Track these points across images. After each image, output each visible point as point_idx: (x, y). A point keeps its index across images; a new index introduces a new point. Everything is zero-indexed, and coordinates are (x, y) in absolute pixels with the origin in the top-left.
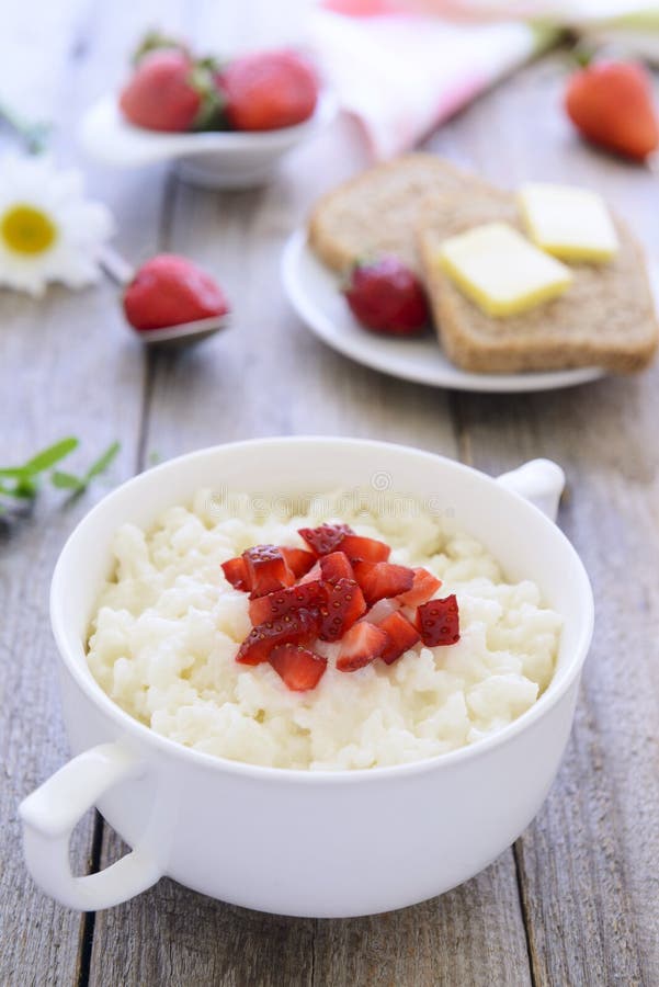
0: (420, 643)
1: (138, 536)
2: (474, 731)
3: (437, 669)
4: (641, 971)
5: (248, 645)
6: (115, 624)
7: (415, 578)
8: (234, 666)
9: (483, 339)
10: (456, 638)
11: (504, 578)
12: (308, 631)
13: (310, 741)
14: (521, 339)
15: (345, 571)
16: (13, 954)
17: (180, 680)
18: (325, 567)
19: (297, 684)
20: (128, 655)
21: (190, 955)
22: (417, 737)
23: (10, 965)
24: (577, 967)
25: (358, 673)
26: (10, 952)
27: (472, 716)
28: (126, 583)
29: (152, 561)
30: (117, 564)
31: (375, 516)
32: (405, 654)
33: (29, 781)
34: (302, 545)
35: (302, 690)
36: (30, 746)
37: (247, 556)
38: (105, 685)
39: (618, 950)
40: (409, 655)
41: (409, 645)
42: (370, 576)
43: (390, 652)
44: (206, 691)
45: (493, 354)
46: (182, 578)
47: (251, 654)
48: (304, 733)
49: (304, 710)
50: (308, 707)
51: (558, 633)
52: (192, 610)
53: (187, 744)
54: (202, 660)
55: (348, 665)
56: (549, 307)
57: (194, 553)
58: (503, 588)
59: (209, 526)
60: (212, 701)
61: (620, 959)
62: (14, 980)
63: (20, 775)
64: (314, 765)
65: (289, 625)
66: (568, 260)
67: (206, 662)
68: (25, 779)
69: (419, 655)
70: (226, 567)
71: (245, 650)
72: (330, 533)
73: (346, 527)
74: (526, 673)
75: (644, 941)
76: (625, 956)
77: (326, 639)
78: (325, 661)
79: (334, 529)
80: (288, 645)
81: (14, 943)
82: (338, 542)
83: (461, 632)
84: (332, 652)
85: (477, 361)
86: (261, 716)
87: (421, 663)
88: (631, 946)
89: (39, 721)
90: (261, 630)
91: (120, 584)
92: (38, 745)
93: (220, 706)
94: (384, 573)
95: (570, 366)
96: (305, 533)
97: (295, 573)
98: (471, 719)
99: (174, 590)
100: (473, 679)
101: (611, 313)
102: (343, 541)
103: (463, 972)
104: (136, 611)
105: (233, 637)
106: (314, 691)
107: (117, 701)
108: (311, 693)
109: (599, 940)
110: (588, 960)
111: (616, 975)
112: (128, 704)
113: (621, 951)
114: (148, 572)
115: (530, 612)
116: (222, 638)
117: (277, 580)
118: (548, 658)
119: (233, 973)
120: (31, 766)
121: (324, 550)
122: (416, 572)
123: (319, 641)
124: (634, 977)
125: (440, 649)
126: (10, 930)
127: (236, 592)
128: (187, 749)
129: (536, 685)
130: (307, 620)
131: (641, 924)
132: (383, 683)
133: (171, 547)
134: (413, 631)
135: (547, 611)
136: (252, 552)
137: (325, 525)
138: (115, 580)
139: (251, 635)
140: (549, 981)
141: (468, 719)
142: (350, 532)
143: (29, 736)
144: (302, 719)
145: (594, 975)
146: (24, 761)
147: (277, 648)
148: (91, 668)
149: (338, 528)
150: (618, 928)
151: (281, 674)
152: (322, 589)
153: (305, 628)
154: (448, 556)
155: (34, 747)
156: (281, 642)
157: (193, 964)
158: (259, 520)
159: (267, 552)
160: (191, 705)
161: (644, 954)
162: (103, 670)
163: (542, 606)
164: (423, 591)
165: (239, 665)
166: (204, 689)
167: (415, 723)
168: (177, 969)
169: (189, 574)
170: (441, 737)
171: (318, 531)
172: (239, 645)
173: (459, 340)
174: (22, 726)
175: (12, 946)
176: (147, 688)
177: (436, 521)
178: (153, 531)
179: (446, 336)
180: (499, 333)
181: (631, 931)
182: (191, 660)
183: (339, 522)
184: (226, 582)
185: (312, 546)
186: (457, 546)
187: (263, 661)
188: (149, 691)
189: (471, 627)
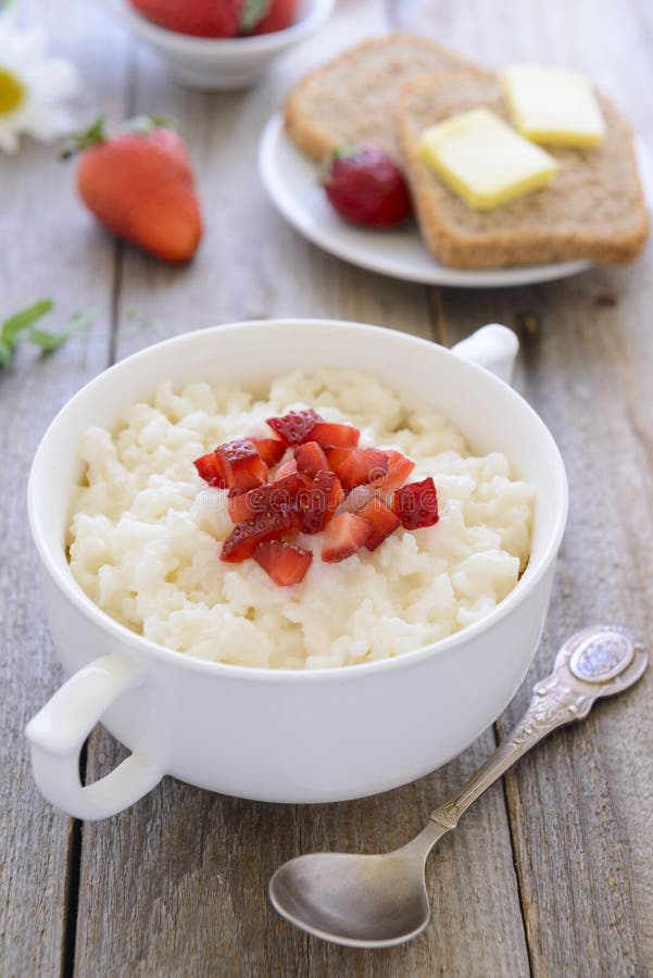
0: (401, 528)
1: (104, 437)
2: (463, 613)
3: (419, 552)
4: (609, 789)
5: (231, 544)
6: (93, 529)
7: (389, 461)
8: (219, 565)
9: (465, 234)
10: (435, 519)
11: (470, 450)
12: (291, 526)
13: (302, 634)
14: (504, 234)
15: (320, 462)
16: (10, 794)
17: (167, 584)
18: (299, 458)
19: (284, 579)
20: (111, 563)
21: (179, 788)
22: (408, 622)
23: (8, 804)
24: (548, 787)
25: (343, 564)
26: (7, 791)
27: (459, 596)
28: (98, 487)
29: (121, 461)
30: (87, 467)
31: (335, 395)
32: (387, 540)
33: (19, 626)
34: (270, 434)
35: (289, 585)
36: (18, 593)
37: (221, 454)
38: (92, 593)
39: (587, 770)
40: (391, 541)
41: (391, 530)
42: (344, 465)
43: (373, 539)
44: (193, 593)
45: (476, 249)
46: (155, 478)
47: (234, 553)
48: (295, 627)
49: (293, 604)
50: (296, 601)
51: (532, 504)
52: (171, 512)
53: (181, 650)
54: (187, 562)
55: (333, 556)
56: (534, 198)
57: (163, 450)
58: (472, 461)
59: (174, 420)
60: (202, 604)
61: (588, 778)
62: (13, 818)
63: (10, 621)
64: (311, 659)
65: (271, 522)
66: (550, 146)
67: (189, 563)
68: (15, 625)
69: (401, 539)
70: (200, 464)
71: (229, 550)
72: (298, 420)
73: (312, 411)
74: (504, 547)
75: (612, 760)
76: (594, 775)
77: (309, 532)
78: (310, 555)
79: (301, 416)
80: (272, 541)
81: (11, 781)
82: (309, 430)
83: (440, 513)
84: (316, 544)
85: (459, 257)
86: (251, 614)
87: (404, 547)
88: (600, 766)
89: (26, 568)
90: (244, 529)
91: (93, 488)
92: (27, 591)
93: (211, 607)
94: (359, 461)
95: (556, 260)
96: (273, 423)
97: (267, 463)
98: (458, 599)
99: (147, 491)
100: (454, 559)
101: (597, 203)
102: (314, 429)
103: (440, 795)
104: (113, 515)
105: (213, 535)
106: (301, 584)
107: (104, 609)
108: (298, 586)
109: (568, 760)
110: (558, 780)
111: (586, 794)
112: (115, 611)
113: (590, 770)
114: (118, 473)
115: (502, 485)
116: (205, 538)
117: (253, 476)
118: (525, 529)
119: (221, 804)
120: (20, 612)
121: (294, 439)
122: (388, 455)
123: (301, 534)
124: (603, 796)
125: (421, 531)
126: (7, 770)
127: (213, 489)
128: (180, 655)
129: (518, 559)
130: (289, 514)
131: (609, 744)
132: (369, 570)
133: (138, 446)
134: (393, 517)
135: (520, 483)
136: (227, 449)
137: (292, 412)
138: (85, 483)
139: (234, 533)
140: (521, 802)
141: (455, 600)
142: (316, 417)
143: (17, 584)
144: (293, 614)
145: (564, 794)
146: (13, 607)
147: (261, 544)
148: (77, 577)
149: (305, 414)
150: (587, 750)
151: (268, 571)
152: (300, 483)
153: (287, 524)
154: (411, 429)
155: (22, 595)
156: (266, 538)
157: (182, 798)
158: (222, 410)
159: (242, 449)
160: (181, 608)
161: (612, 773)
162: (88, 578)
163: (513, 477)
164: (398, 475)
165: (224, 563)
166: (192, 591)
167: (404, 608)
168: (167, 802)
169: (160, 473)
170: (431, 621)
171: (286, 419)
172: (221, 544)
173: (442, 235)
174: (10, 573)
175: (9, 786)
176: (134, 594)
177: (396, 396)
178: (118, 429)
179: (428, 230)
180: (482, 228)
181: (600, 752)
182: (176, 563)
183: (305, 408)
184: (200, 478)
185: (282, 435)
186: (421, 420)
187: (249, 557)
188: (137, 598)
189: (449, 507)
